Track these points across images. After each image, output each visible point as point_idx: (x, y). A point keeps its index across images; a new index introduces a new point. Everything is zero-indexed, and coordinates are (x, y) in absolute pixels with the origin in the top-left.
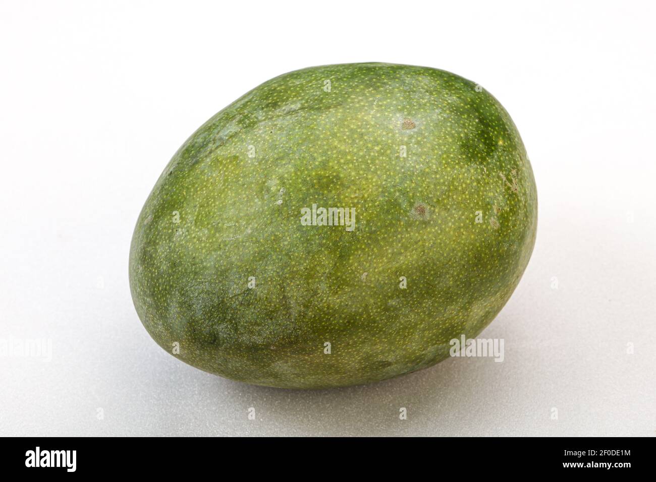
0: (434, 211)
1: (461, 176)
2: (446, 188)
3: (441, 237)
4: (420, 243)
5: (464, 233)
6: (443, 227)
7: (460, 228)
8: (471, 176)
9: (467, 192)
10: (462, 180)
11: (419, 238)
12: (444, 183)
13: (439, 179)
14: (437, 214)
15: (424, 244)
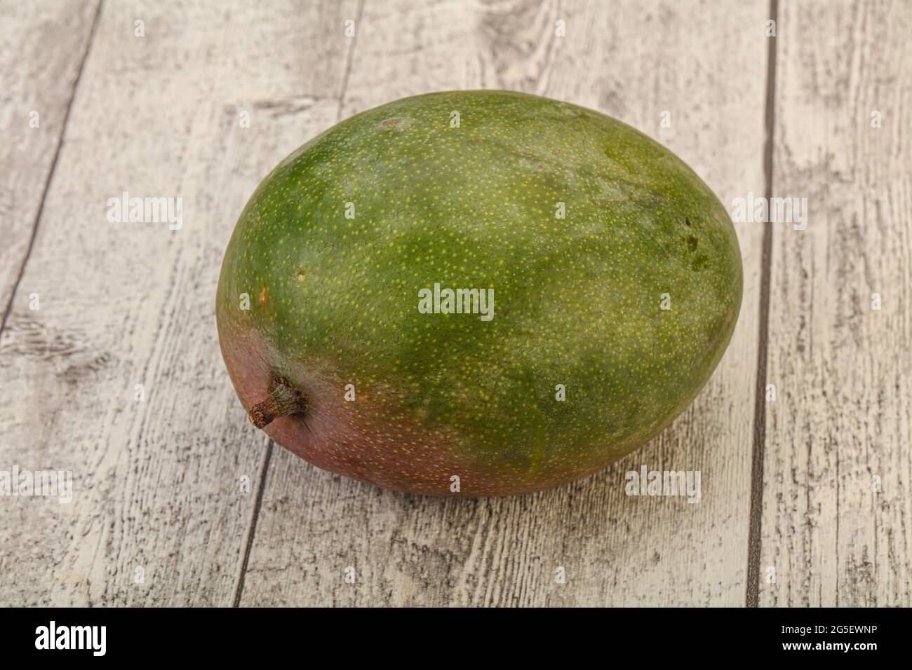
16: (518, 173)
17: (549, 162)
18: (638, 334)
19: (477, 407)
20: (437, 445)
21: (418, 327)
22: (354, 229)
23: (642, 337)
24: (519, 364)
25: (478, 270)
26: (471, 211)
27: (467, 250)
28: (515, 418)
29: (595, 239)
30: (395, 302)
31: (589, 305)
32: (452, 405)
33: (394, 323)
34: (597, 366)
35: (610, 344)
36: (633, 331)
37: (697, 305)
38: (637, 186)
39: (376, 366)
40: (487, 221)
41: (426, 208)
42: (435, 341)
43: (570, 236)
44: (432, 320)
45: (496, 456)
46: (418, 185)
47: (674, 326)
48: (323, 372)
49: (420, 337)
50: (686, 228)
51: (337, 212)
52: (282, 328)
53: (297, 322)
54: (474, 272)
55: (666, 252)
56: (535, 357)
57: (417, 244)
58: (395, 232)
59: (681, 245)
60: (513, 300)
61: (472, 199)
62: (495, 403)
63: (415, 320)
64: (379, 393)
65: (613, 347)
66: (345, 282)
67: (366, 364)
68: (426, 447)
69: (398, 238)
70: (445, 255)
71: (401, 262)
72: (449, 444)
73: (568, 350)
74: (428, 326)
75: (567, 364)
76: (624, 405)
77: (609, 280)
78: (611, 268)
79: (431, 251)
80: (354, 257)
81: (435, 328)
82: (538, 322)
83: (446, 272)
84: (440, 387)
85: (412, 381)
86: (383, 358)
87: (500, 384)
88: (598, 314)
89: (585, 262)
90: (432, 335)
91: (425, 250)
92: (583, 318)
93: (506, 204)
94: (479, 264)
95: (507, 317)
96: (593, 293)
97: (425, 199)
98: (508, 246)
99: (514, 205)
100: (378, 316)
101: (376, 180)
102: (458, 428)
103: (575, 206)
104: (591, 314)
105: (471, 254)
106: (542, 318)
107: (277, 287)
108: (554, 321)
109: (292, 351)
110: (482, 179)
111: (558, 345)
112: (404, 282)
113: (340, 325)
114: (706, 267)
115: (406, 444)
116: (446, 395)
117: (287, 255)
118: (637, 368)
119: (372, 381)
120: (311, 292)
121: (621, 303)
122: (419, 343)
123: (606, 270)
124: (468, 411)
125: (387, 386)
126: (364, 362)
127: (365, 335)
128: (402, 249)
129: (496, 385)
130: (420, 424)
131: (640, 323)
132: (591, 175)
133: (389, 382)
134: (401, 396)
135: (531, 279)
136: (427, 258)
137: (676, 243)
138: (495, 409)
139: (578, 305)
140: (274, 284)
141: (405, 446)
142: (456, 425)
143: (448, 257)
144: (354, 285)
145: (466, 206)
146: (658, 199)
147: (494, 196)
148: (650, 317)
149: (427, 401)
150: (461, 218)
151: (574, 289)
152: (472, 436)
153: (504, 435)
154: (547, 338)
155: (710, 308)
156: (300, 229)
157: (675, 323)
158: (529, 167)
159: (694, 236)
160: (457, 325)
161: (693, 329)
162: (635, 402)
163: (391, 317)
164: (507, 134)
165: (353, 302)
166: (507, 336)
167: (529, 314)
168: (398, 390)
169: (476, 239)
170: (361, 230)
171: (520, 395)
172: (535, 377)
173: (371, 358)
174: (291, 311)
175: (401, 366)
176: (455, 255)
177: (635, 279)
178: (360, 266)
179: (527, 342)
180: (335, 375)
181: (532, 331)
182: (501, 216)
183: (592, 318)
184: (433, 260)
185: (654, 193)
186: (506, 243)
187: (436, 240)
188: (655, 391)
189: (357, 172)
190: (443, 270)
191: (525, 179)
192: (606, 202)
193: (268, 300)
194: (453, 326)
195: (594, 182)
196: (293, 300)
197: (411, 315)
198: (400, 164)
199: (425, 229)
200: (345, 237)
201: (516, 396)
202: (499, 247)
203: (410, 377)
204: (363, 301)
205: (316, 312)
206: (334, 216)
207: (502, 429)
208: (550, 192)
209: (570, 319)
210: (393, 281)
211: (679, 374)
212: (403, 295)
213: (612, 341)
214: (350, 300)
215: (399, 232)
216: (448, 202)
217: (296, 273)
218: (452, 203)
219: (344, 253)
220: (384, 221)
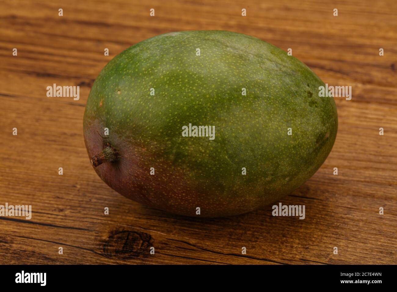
16: (226, 52)
17: (242, 50)
18: (279, 128)
19: (198, 155)
20: (179, 176)
21: (171, 113)
22: (145, 71)
23: (281, 130)
24: (219, 135)
25: (202, 89)
26: (201, 64)
27: (197, 80)
28: (217, 162)
29: (260, 82)
30: (161, 102)
31: (255, 111)
32: (186, 154)
33: (160, 111)
34: (258, 140)
35: (265, 131)
36: (277, 126)
37: (311, 122)
38: (284, 66)
39: (151, 133)
40: (209, 69)
41: (180, 62)
42: (179, 120)
43: (248, 79)
44: (178, 110)
45: (207, 183)
46: (177, 53)
47: (298, 129)
48: (126, 137)
49: (172, 118)
50: (307, 87)
51: (138, 64)
52: (108, 116)
53: (116, 113)
54: (200, 90)
55: (296, 94)
56: (227, 132)
57: (174, 77)
58: (164, 72)
59: (304, 93)
60: (217, 103)
61: (202, 60)
62: (207, 154)
63: (170, 110)
64: (152, 147)
65: (266, 132)
66: (139, 93)
67: (146, 132)
68: (174, 177)
69: (165, 74)
70: (187, 82)
71: (166, 84)
72: (185, 175)
73: (243, 130)
74: (176, 113)
75: (242, 137)
76: (271, 163)
77: (266, 101)
78: (267, 96)
79: (180, 80)
80: (144, 83)
81: (179, 114)
82: (229, 115)
83: (186, 89)
84: (180, 144)
85: (168, 140)
86: (154, 128)
87: (210, 144)
88: (260, 115)
89: (254, 91)
90: (178, 117)
91: (177, 80)
92: (252, 116)
93: (218, 63)
94: (203, 86)
95: (214, 111)
96: (257, 105)
97: (180, 58)
98: (217, 80)
99: (222, 64)
100: (153, 108)
101: (158, 52)
102: (189, 166)
103: (251, 68)
104: (256, 115)
105: (199, 82)
106: (231, 113)
107: (108, 97)
108: (237, 115)
109: (113, 128)
110: (208, 52)
111: (239, 127)
112: (166, 93)
113: (135, 113)
114: (316, 106)
115: (164, 175)
116: (183, 148)
117: (113, 83)
118: (278, 145)
119: (148, 140)
120: (123, 99)
121: (272, 112)
122: (172, 121)
123: (264, 96)
124: (194, 157)
125: (155, 143)
126: (145, 131)
127: (146, 117)
128: (167, 79)
129: (208, 145)
130: (171, 164)
131: (281, 124)
132: (261, 57)
133: (156, 141)
134: (162, 148)
135: (227, 95)
136: (178, 83)
137: (301, 92)
138: (207, 157)
139: (249, 109)
140: (107, 97)
141: (164, 176)
142: (188, 165)
143: (188, 83)
144: (143, 95)
145: (199, 62)
146: (294, 73)
147: (213, 59)
148: (286, 122)
149: (174, 151)
150: (196, 67)
151: (248, 102)
152: (196, 171)
153: (211, 171)
154: (233, 123)
155: (317, 126)
156: (121, 72)
157: (298, 128)
158: (232, 51)
159: (311, 92)
160: (190, 113)
161: (308, 133)
162: (277, 163)
163: (159, 109)
164: (223, 39)
165: (142, 103)
166: (214, 121)
167: (225, 111)
168: (161, 145)
169: (202, 76)
170: (149, 71)
171: (219, 150)
172: (227, 142)
173: (149, 129)
174: (113, 108)
175: (162, 133)
176: (191, 82)
177: (279, 102)
178: (147, 86)
179: (224, 124)
180: (132, 138)
181: (226, 119)
182: (215, 68)
183: (256, 117)
184: (181, 84)
185: (293, 71)
186: (217, 78)
187: (183, 75)
188: (288, 159)
189: (151, 50)
190: (185, 88)
191: (229, 55)
192: (268, 68)
193: (103, 104)
194: (188, 114)
195: (263, 60)
196: (114, 103)
197: (168, 108)
198: (171, 46)
199: (178, 71)
200: (141, 74)
201: (217, 151)
202: (213, 80)
203: (166, 139)
204: (147, 102)
205: (124, 107)
206: (137, 66)
207: (210, 168)
208: (240, 61)
209: (245, 115)
210: (161, 93)
211: (300, 154)
212: (165, 99)
213: (266, 130)
214: (140, 102)
215: (166, 72)
216: (190, 60)
217: (117, 91)
218: (193, 61)
219: (139, 81)
220: (159, 67)
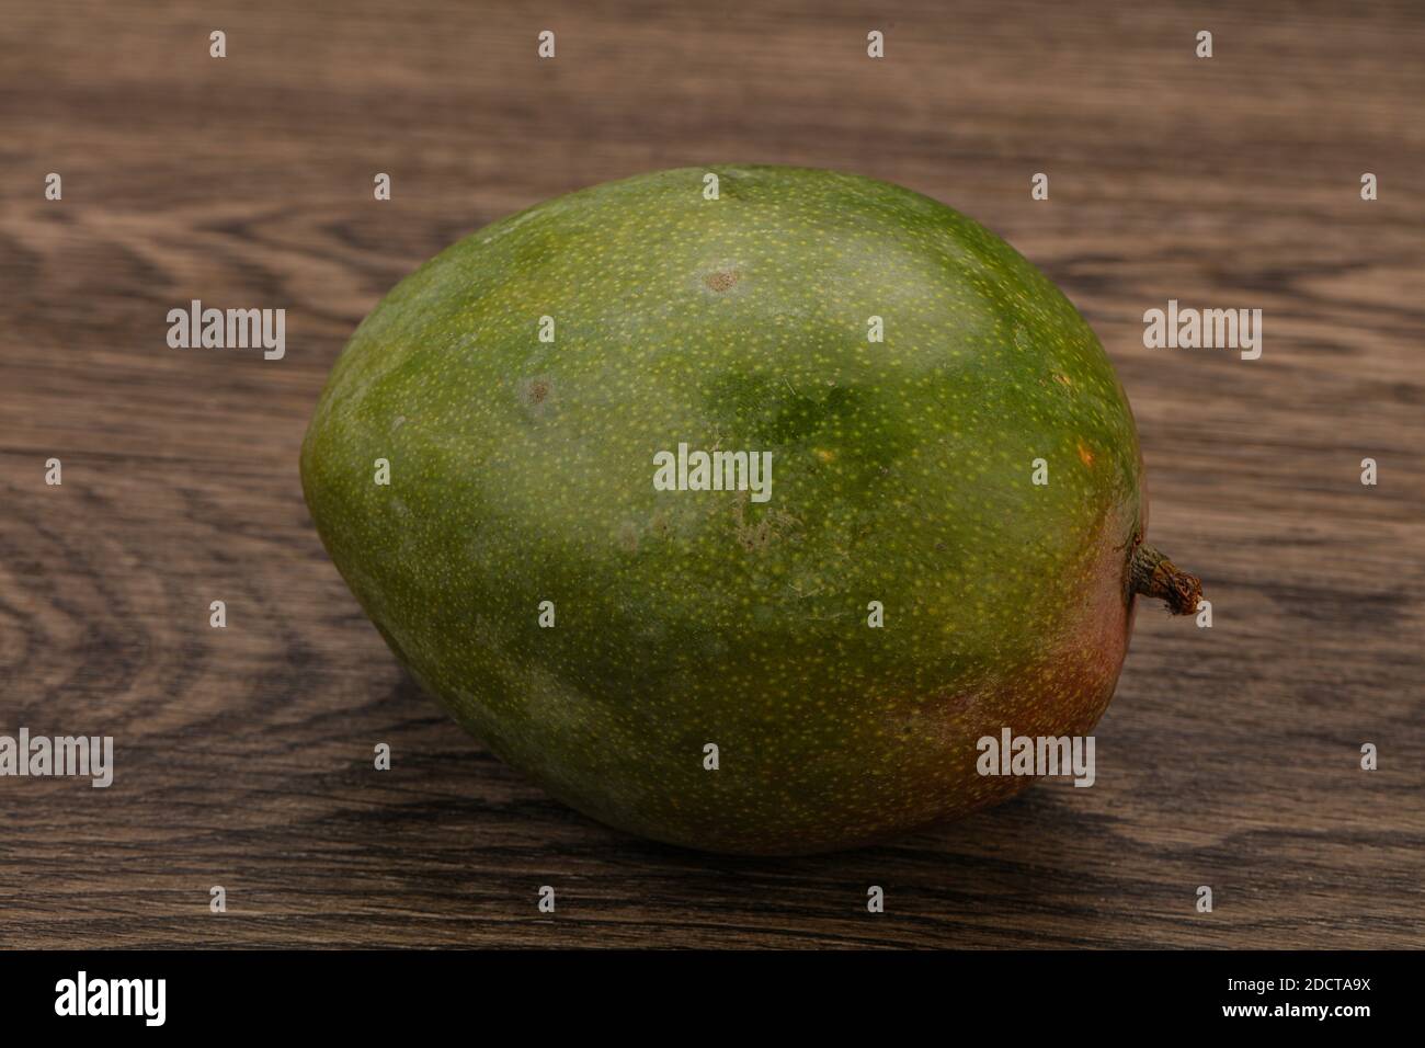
0: (556, 414)
1: (656, 409)
2: (612, 401)
3: (526, 464)
4: (491, 442)
5: (563, 497)
6: (545, 453)
7: (564, 481)
8: (675, 429)
9: (636, 442)
10: (650, 417)
11: (496, 433)
12: (619, 389)
13: (620, 378)
14: (556, 424)
15: (494, 449)
